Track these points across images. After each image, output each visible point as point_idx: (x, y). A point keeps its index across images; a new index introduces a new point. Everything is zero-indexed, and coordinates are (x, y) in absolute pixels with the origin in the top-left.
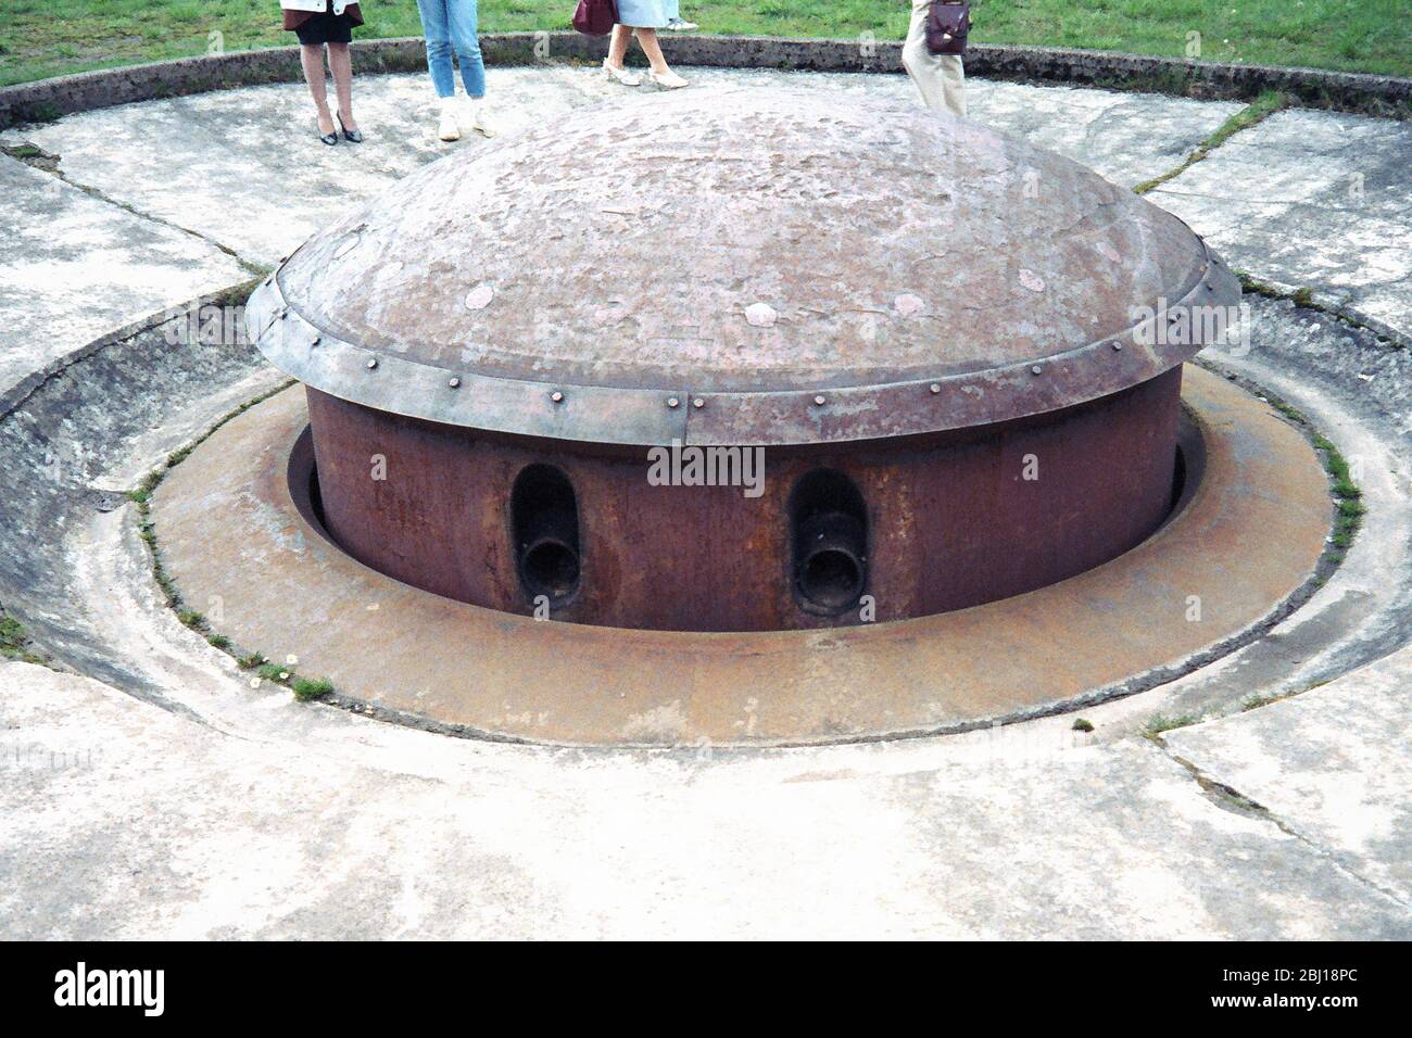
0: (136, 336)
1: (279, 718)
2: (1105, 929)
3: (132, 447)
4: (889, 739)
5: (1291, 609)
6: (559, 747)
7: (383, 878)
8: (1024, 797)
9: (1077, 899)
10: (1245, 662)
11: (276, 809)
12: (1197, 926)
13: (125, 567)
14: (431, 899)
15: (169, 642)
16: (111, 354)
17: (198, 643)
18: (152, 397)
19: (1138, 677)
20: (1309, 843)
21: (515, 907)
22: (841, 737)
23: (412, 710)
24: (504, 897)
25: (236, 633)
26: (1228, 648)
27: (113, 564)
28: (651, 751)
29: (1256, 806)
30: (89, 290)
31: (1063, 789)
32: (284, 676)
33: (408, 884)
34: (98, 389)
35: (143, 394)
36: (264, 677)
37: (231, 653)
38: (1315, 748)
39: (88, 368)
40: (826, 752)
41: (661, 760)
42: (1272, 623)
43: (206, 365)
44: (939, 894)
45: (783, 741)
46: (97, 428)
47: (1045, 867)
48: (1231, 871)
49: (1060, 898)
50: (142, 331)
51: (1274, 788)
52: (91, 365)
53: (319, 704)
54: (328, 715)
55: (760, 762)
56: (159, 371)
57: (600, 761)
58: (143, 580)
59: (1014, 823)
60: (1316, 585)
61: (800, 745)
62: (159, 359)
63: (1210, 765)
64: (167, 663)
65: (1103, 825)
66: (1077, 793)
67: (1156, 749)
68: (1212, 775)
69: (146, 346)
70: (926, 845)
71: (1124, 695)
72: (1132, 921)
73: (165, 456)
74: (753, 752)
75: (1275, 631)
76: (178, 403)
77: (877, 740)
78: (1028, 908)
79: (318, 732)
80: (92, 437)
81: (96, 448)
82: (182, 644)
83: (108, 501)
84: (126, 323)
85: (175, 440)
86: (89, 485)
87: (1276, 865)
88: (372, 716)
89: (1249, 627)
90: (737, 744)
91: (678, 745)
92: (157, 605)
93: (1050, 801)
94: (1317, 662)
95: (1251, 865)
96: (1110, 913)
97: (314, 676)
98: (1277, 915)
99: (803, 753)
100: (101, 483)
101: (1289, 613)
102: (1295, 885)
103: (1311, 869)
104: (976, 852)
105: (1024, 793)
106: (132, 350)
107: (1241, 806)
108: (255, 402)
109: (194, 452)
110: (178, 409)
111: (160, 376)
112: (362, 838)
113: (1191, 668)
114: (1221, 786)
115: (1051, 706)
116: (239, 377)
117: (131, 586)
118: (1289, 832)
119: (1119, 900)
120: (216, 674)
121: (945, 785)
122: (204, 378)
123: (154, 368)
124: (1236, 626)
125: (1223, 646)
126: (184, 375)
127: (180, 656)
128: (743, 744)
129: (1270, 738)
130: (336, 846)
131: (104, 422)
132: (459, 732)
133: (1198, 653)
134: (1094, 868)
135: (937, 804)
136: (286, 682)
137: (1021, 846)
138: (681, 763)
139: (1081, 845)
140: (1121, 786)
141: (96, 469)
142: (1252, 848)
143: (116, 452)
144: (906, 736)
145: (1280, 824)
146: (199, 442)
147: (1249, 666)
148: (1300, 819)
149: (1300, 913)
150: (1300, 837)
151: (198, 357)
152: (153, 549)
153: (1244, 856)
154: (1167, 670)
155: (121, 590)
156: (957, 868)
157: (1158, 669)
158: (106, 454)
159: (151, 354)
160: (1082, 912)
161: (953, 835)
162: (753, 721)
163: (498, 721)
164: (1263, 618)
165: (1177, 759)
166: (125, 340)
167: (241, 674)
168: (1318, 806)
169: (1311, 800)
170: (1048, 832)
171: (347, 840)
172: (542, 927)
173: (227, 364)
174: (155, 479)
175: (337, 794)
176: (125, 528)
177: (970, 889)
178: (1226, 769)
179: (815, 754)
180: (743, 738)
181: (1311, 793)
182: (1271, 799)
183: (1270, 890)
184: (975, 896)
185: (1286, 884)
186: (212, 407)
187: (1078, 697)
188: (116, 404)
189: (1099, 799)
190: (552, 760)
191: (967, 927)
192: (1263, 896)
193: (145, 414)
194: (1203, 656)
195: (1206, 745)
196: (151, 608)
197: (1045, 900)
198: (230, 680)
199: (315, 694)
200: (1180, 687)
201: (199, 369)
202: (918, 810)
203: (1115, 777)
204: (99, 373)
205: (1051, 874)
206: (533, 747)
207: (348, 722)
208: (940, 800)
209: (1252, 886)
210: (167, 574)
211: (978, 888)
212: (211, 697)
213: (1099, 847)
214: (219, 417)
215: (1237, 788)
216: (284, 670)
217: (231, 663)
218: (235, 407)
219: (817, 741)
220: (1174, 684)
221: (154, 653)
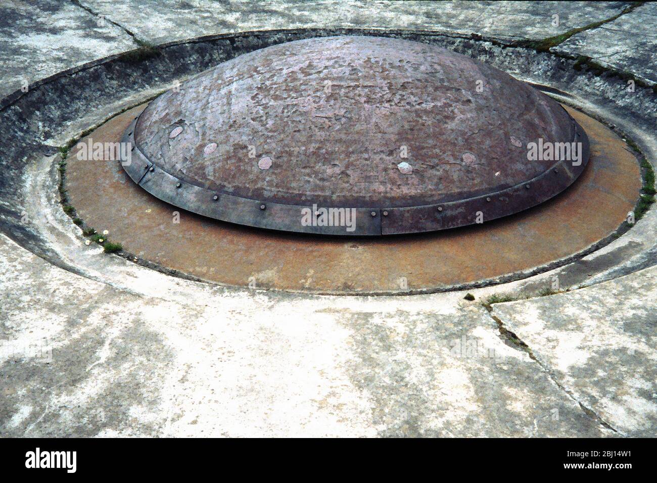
0: (77, 73)
1: (94, 260)
2: (422, 396)
3: (68, 126)
4: (372, 295)
5: (597, 248)
6: (216, 285)
7: (97, 339)
8: (411, 329)
9: (415, 380)
10: (563, 273)
11: (61, 302)
12: (467, 399)
13: (47, 183)
14: (115, 350)
15: (56, 220)
16: (63, 81)
17: (69, 222)
18: (82, 103)
19: (506, 275)
20: (541, 364)
21: (151, 358)
22: (351, 292)
23: (154, 261)
24: (148, 353)
25: (87, 218)
26: (558, 265)
27: (43, 181)
28: (258, 291)
29: (523, 344)
30: (61, 49)
31: (432, 327)
32: (101, 240)
33: (107, 342)
34: (55, 97)
35: (77, 101)
36: (93, 240)
37: (82, 228)
38: (565, 318)
39: (51, 87)
40: (341, 299)
41: (261, 296)
42: (585, 254)
43: (110, 89)
44: (351, 372)
45: (321, 292)
46: (51, 116)
47: (407, 363)
48: (495, 374)
49: (407, 380)
50: (80, 71)
51: (536, 336)
52: (52, 85)
53: (114, 255)
54: (116, 260)
55: (307, 302)
56: (87, 90)
57: (233, 294)
58: (53, 190)
59: (401, 341)
60: (615, 237)
61: (330, 295)
62: (87, 85)
63: (509, 322)
64: (52, 230)
65: (444, 346)
66: (437, 330)
67: (486, 312)
68: (508, 326)
69: (81, 78)
70: (355, 347)
71: (496, 284)
72: (436, 394)
73: (81, 132)
74: (305, 296)
75: (585, 259)
76: (94, 106)
77: (367, 295)
78: (389, 382)
79: (109, 268)
80: (48, 120)
81: (50, 126)
82: (61, 222)
83: (51, 151)
84: (73, 66)
85: (88, 124)
86: (43, 143)
87: (519, 373)
88: (136, 262)
89: (572, 256)
90: (299, 291)
91: (271, 289)
92: (56, 202)
93: (423, 332)
94: (599, 275)
95: (508, 372)
96: (428, 388)
97: (114, 241)
98: (509, 397)
99: (328, 299)
100: (50, 143)
101: (595, 250)
102: (525, 384)
103: (536, 377)
104: (377, 353)
105: (412, 327)
106: (74, 79)
107: (515, 343)
108: (129, 108)
109: (95, 131)
110: (93, 109)
111: (87, 93)
112: (95, 319)
113: (534, 274)
114: (511, 332)
115: (458, 286)
116: (126, 96)
117: (47, 192)
118: (534, 358)
119: (435, 383)
120: (73, 237)
121: (376, 320)
122: (109, 96)
123: (84, 89)
124: (565, 255)
125: (555, 264)
126: (99, 93)
127: (60, 227)
128: (302, 292)
129: (545, 311)
130: (82, 321)
131: (56, 113)
132: (173, 274)
133: (541, 266)
134: (430, 367)
135: (368, 328)
136: (102, 244)
137: (399, 353)
138: (270, 298)
139: (428, 355)
140: (461, 328)
141: (47, 136)
142: (511, 364)
143: (60, 128)
144: (382, 294)
145: (531, 354)
146: (98, 126)
147: (565, 275)
148: (542, 353)
149: (520, 398)
150: (537, 361)
151: (107, 85)
152: (62, 176)
153: (505, 368)
154: (522, 273)
155: (43, 194)
156: (364, 360)
157: (519, 272)
158: (54, 129)
159: (83, 82)
160: (415, 387)
161: (369, 344)
162: (309, 281)
163: (191, 270)
164: (581, 251)
165: (494, 318)
166: (71, 75)
167: (84, 238)
168: (554, 347)
169: (552, 344)
170: (415, 347)
171: (88, 319)
172: (160, 368)
173: (121, 89)
174: (74, 143)
175: (91, 298)
176: (53, 166)
177: (366, 370)
178: (516, 325)
179: (334, 300)
180: (303, 288)
181: (553, 340)
182: (532, 341)
183: (511, 386)
184: (367, 374)
185: (520, 383)
186: (108, 109)
187: (473, 283)
188: (63, 105)
189: (447, 334)
190: (211, 291)
191: (357, 388)
192: (506, 388)
193: (77, 111)
194: (545, 268)
195: (511, 312)
196: (53, 203)
197: (399, 379)
198: (78, 240)
199: (112, 250)
200: (526, 283)
201: (107, 90)
202: (358, 330)
203: (460, 323)
204: (56, 90)
205: (408, 367)
206: (204, 284)
207: (124, 264)
208: (370, 327)
209: (502, 382)
210: (65, 188)
211: (370, 371)
212: (67, 247)
213: (437, 356)
214: (110, 115)
215: (517, 335)
216: (102, 238)
217: (80, 232)
218: (119, 110)
219: (338, 293)
220: (523, 281)
221: (48, 225)
